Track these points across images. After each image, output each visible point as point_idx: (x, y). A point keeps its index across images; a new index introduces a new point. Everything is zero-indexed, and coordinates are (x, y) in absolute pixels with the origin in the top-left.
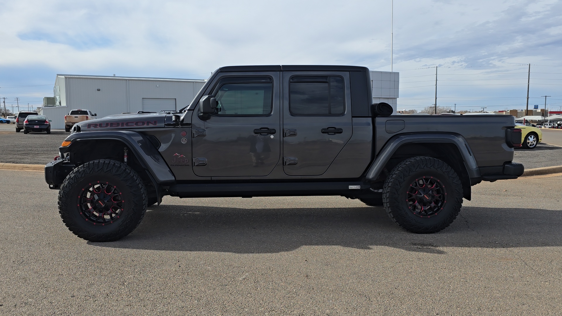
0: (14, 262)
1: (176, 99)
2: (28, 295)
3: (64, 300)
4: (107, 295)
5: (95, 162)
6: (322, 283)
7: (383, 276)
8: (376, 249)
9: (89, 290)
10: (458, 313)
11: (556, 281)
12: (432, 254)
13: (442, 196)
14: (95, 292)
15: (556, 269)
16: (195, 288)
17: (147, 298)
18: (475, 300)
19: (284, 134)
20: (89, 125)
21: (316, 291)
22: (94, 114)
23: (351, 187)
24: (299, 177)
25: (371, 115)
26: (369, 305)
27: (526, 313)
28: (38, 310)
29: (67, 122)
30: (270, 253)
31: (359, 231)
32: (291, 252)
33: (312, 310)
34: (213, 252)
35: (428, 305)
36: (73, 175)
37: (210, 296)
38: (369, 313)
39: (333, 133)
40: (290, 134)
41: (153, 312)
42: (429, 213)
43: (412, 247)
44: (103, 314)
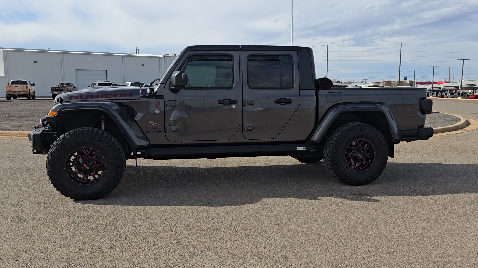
0: (12, 220)
1: (106, 71)
2: (38, 250)
3: (73, 253)
4: (111, 247)
5: (80, 130)
6: (292, 229)
7: (339, 222)
8: (325, 200)
9: (92, 243)
10: (409, 250)
11: (473, 221)
12: (370, 202)
13: (372, 155)
14: (99, 245)
15: (470, 211)
16: (187, 238)
17: (147, 248)
18: (418, 239)
19: (244, 104)
20: (71, 97)
21: (289, 237)
22: (33, 84)
23: (299, 148)
24: (256, 141)
25: (314, 88)
26: (337, 246)
27: (461, 248)
28: (53, 263)
29: (8, 91)
30: (238, 205)
31: (305, 185)
32: (255, 204)
33: (292, 253)
34: (190, 206)
35: (384, 244)
36: (60, 142)
37: (202, 244)
38: (339, 253)
39: (285, 103)
40: (249, 104)
41: (158, 260)
42: (361, 169)
43: (353, 197)
44: (114, 264)
